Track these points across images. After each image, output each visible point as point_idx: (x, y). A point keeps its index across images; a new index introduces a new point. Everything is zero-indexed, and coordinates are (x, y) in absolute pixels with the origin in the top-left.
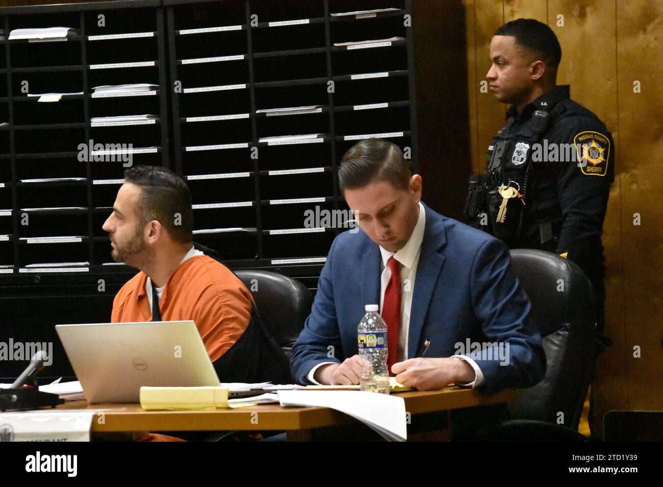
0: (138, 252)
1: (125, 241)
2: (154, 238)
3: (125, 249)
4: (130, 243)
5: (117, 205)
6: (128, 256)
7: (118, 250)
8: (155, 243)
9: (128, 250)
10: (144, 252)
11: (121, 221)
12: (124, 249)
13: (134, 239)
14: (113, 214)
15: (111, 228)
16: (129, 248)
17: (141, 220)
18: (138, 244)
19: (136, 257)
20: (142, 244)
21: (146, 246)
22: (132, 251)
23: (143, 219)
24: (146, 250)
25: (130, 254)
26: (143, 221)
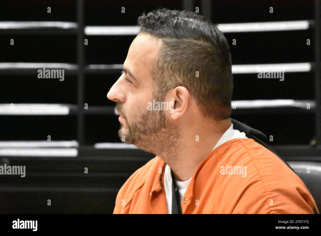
0: (155, 131)
1: (139, 114)
2: (180, 112)
3: (138, 125)
4: (145, 117)
5: (128, 64)
6: (142, 136)
7: (129, 127)
8: (179, 119)
9: (142, 128)
10: (163, 130)
12: (136, 126)
14: (122, 77)
15: (120, 96)
16: (144, 124)
17: (161, 86)
18: (155, 119)
19: (152, 138)
20: (161, 119)
21: (166, 122)
22: (147, 129)
23: (163, 85)
24: (166, 128)
25: (145, 132)
26: (163, 87)
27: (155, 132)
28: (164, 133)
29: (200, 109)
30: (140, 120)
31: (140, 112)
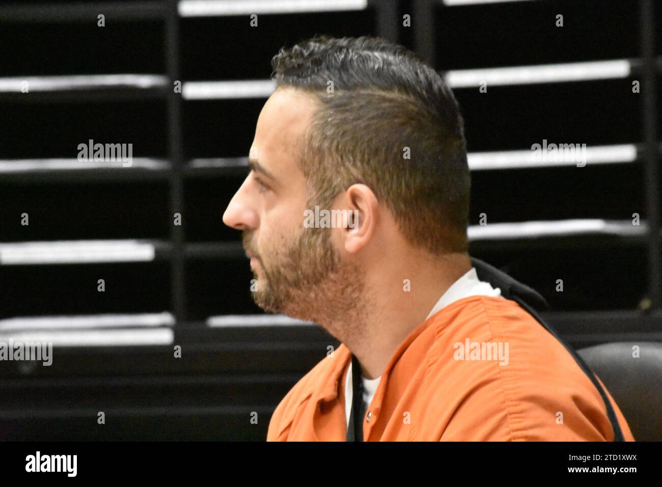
0: (316, 279)
1: (283, 250)
2: (361, 235)
3: (282, 270)
4: (295, 255)
5: (257, 152)
6: (293, 292)
7: (268, 276)
8: (361, 251)
9: (291, 276)
10: (332, 276)
11: (270, 194)
12: (279, 272)
13: (306, 241)
14: (249, 180)
15: (247, 218)
16: (295, 268)
17: (321, 188)
18: (315, 256)
19: (312, 295)
20: (326, 254)
21: (336, 260)
22: (301, 277)
23: (325, 185)
24: (337, 272)
25: (296, 284)
26: (326, 191)
27: (317, 282)
28: (335, 282)
29: (400, 228)
30: (285, 260)
31: (284, 245)
